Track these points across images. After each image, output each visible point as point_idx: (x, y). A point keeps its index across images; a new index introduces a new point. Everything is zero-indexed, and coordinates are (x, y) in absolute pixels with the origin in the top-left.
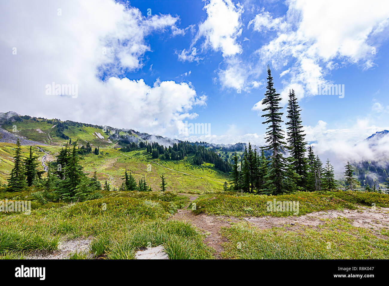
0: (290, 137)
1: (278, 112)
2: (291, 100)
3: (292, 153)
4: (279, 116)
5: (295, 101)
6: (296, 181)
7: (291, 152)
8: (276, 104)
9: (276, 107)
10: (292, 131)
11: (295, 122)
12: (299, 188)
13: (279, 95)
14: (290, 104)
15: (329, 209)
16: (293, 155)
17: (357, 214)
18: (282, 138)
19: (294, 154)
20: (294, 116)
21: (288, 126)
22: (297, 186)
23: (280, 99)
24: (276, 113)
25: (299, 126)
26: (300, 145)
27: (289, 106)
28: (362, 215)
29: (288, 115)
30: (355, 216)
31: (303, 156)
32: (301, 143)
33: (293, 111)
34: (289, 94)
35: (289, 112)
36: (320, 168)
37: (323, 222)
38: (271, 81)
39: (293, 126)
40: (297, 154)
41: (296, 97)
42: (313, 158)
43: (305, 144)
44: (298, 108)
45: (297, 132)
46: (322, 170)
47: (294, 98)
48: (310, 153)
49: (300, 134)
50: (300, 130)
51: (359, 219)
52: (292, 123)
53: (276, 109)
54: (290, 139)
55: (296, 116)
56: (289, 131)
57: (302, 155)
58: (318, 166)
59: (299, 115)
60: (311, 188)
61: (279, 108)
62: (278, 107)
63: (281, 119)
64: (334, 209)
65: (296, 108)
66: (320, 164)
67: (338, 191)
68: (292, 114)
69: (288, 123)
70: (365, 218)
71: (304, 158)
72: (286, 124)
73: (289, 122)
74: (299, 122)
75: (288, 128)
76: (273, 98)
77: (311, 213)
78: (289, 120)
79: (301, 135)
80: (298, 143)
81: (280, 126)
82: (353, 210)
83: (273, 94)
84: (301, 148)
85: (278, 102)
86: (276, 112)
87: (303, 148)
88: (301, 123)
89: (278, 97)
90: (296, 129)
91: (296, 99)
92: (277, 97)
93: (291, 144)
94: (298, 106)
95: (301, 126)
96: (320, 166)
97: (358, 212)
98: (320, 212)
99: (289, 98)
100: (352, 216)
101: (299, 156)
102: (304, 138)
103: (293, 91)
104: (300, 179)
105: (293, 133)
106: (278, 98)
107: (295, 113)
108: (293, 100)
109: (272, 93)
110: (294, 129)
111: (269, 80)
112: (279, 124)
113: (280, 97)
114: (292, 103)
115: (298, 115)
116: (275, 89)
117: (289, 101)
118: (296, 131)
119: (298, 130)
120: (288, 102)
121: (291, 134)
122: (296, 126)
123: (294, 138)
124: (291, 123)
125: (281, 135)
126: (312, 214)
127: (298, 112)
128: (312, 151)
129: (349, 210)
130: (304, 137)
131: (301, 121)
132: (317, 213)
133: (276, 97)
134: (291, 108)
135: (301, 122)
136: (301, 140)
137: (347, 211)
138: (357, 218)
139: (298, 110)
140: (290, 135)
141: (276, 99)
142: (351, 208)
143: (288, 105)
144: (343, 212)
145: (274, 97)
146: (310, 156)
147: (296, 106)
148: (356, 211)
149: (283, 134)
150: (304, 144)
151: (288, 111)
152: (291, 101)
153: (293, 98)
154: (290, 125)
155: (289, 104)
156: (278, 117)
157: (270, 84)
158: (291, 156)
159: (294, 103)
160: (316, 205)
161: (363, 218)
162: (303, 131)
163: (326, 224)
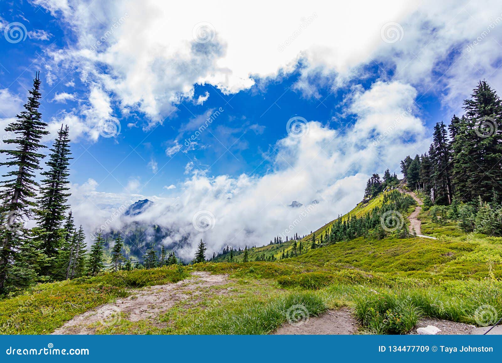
0: (43, 196)
1: (36, 153)
2: (60, 139)
3: (40, 221)
4: (37, 158)
5: (65, 143)
6: (39, 268)
7: (40, 219)
8: (36, 139)
9: (34, 142)
10: (49, 186)
11: (59, 173)
12: (43, 278)
13: (46, 125)
14: (58, 146)
15: (99, 305)
16: (41, 224)
17: (132, 301)
18: (32, 195)
19: (44, 223)
20: (58, 164)
21: (45, 178)
22: (40, 275)
23: (45, 133)
24: (33, 153)
25: (64, 180)
26: (57, 208)
27: (54, 148)
28: (137, 301)
29: (50, 161)
30: (130, 305)
31: (58, 226)
32: (60, 206)
33: (59, 156)
34: (60, 131)
35: (52, 156)
36: (80, 244)
37: (93, 330)
38: (37, 99)
39: (54, 179)
40: (49, 223)
41: (69, 138)
42: (71, 229)
43: (66, 208)
44: (69, 154)
45: (59, 190)
46: (82, 246)
47: (66, 138)
48: (69, 222)
49: (63, 193)
50: (64, 187)
51: (135, 308)
52: (53, 175)
53: (33, 146)
54: (43, 198)
55: (61, 165)
56: (45, 186)
57: (58, 224)
58: (79, 241)
59: (68, 164)
60: (60, 275)
61: (39, 146)
62: (39, 143)
63: (38, 165)
64: (105, 303)
65: (65, 154)
66: (82, 237)
67: (104, 274)
68: (56, 160)
69: (46, 173)
70: (141, 306)
71: (59, 229)
72: (42, 174)
73: (47, 171)
74: (64, 175)
75: (43, 181)
76: (32, 127)
77: (71, 319)
78: (49, 169)
79: (63, 195)
80: (54, 205)
81: (33, 176)
82: (126, 297)
83: (34, 121)
84: (59, 213)
85: (41, 135)
86: (33, 151)
87: (62, 214)
88: (67, 177)
89: (43, 128)
90: (58, 184)
91: (69, 141)
92: (41, 128)
93: (43, 207)
94: (69, 151)
95: (66, 180)
96: (81, 240)
97: (132, 298)
98: (86, 314)
99: (58, 137)
100: (127, 307)
101: (52, 225)
102: (67, 200)
103: (67, 128)
104: (49, 263)
105: (51, 189)
106: (43, 130)
107: (61, 161)
108: (63, 141)
109: (33, 119)
110: (53, 185)
111: (32, 96)
112: (32, 172)
113: (46, 129)
114: (61, 145)
115: (66, 164)
116: (41, 114)
117: (56, 139)
118: (57, 186)
119: (61, 186)
120: (55, 142)
121: (45, 191)
122: (58, 180)
123: (51, 198)
124: (51, 174)
125: (32, 190)
126: (73, 320)
127: (67, 159)
128: (71, 219)
129: (122, 299)
130: (66, 198)
131: (68, 173)
132: (81, 318)
133: (38, 127)
134: (58, 152)
135: (68, 175)
136: (61, 201)
137: (119, 301)
138: (133, 308)
139: (67, 157)
140: (43, 192)
141: (37, 129)
142: (124, 295)
143: (53, 146)
144: (116, 303)
145: (36, 126)
146: (66, 225)
147: (66, 150)
148: (129, 298)
149: (34, 190)
150: (64, 208)
151: (50, 155)
152: (59, 141)
153: (64, 138)
154: (49, 176)
155: (55, 145)
156: (33, 161)
157: (33, 103)
158: (37, 226)
159: (64, 145)
160: (80, 304)
161: (139, 306)
162: (68, 189)
163: (98, 331)
